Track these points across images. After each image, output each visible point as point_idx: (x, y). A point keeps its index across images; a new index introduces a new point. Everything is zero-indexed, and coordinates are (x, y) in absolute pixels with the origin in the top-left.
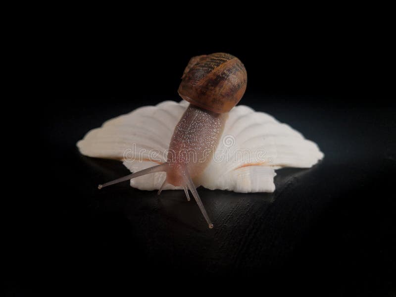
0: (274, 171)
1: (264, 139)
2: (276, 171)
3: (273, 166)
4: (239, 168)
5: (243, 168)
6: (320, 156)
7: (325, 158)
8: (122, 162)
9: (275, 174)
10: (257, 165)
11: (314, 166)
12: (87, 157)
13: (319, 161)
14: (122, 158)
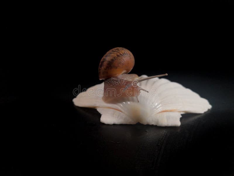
0: (180, 115)
2: (182, 115)
3: (180, 112)
4: (160, 112)
5: (162, 113)
6: (210, 107)
7: (212, 108)
8: (96, 109)
10: (171, 111)
11: (205, 113)
12: (78, 107)
13: (209, 110)
14: (96, 107)
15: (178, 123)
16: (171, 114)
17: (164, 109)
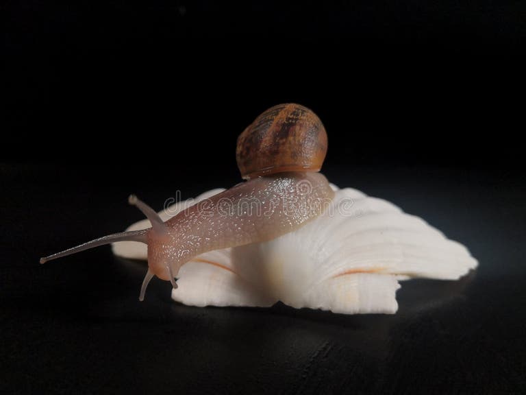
0: (397, 282)
1: (382, 233)
2: (400, 282)
3: (396, 275)
4: (341, 275)
5: (347, 276)
6: (473, 263)
7: (479, 268)
9: (399, 286)
10: (371, 272)
11: (462, 278)
12: (122, 259)
13: (471, 271)
15: (392, 306)
16: (373, 280)
17: (352, 267)
